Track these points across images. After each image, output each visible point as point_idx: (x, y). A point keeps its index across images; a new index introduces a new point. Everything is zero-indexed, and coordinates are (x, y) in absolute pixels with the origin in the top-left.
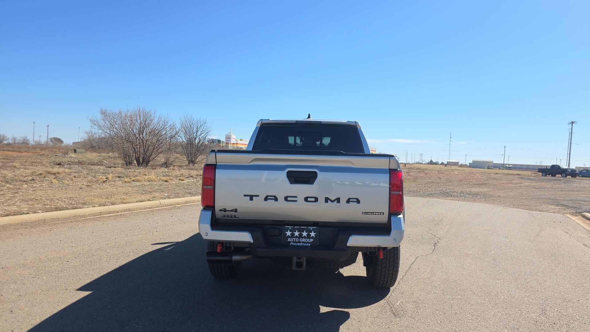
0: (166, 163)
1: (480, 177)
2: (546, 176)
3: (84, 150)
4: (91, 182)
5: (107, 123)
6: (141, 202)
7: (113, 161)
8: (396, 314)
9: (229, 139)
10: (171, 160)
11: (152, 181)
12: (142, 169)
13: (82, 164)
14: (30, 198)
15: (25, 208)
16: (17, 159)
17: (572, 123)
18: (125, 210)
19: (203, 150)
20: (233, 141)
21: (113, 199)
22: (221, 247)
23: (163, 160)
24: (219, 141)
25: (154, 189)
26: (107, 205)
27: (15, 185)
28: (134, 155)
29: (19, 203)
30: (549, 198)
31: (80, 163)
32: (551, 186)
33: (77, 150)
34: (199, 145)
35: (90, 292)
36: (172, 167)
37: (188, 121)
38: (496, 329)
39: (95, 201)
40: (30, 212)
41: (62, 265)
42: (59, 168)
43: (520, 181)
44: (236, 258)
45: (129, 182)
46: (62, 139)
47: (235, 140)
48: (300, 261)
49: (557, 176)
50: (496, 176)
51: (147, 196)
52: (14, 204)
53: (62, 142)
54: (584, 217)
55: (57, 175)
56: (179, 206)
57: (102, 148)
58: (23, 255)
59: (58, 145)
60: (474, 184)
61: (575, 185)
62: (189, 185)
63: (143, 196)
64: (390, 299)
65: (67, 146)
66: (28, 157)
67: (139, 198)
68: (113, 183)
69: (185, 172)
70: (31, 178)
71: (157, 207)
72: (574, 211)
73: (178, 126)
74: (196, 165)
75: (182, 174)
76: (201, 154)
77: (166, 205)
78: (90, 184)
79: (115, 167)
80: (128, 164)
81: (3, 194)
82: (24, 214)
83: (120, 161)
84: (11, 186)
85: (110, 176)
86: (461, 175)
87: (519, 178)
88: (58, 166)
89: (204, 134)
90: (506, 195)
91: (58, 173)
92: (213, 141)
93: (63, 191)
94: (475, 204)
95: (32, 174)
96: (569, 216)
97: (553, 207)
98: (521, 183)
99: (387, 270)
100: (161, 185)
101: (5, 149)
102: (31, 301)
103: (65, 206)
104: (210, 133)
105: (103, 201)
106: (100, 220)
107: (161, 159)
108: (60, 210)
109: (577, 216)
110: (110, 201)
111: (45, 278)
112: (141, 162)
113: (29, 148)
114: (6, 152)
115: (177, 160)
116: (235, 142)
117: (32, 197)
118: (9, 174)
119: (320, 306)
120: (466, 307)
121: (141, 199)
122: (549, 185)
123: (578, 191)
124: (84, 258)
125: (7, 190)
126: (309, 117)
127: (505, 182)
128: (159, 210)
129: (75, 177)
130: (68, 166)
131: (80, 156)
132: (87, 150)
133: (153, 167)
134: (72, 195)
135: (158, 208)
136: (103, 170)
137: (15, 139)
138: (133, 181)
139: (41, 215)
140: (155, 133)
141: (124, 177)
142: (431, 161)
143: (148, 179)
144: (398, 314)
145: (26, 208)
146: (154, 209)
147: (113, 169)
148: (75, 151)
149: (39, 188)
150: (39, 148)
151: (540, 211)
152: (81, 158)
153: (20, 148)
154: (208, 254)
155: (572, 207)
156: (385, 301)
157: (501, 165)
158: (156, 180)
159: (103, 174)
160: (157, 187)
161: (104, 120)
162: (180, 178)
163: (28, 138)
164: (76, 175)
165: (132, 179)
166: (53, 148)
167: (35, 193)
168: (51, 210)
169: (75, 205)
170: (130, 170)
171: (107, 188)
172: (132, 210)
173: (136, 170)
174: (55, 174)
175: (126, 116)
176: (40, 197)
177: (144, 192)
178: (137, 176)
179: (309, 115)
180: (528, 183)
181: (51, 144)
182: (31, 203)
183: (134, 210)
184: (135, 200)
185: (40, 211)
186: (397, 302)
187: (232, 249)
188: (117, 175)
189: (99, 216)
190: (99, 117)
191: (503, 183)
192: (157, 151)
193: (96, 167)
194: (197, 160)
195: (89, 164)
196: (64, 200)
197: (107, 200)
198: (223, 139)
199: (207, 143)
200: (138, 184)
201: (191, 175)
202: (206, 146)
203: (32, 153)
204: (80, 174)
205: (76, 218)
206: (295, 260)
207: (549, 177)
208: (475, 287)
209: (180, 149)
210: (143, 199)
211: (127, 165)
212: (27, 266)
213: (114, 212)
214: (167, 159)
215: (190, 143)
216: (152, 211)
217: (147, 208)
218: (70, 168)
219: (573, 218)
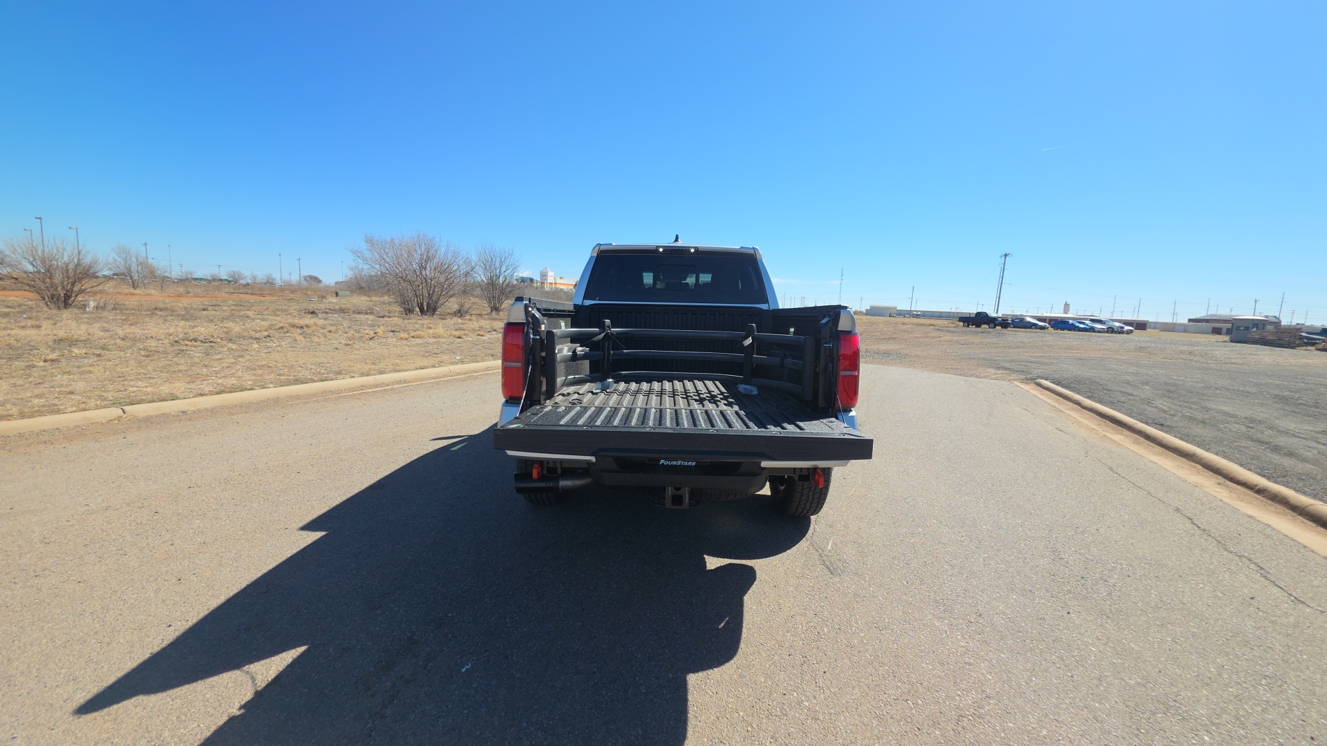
0: (460, 310)
1: (886, 329)
2: (968, 326)
3: (348, 293)
4: (353, 339)
5: (376, 254)
6: (423, 369)
7: (387, 308)
8: (832, 568)
9: (545, 278)
10: (467, 306)
11: (439, 337)
12: (426, 319)
13: (344, 313)
14: (259, 364)
15: (249, 380)
16: (254, 306)
17: (1006, 255)
18: (399, 382)
19: (510, 292)
20: (550, 280)
21: (381, 366)
22: (539, 469)
23: (456, 307)
24: (532, 280)
25: (441, 349)
26: (372, 375)
27: (241, 345)
28: (416, 300)
29: (241, 373)
30: (984, 359)
31: (342, 311)
32: (980, 341)
33: (340, 293)
34: (505, 284)
35: (324, 533)
36: (468, 317)
37: (487, 252)
38: (998, 593)
39: (354, 369)
40: (256, 387)
41: (288, 480)
42: (311, 318)
43: (938, 334)
44: (565, 483)
45: (406, 339)
46: (321, 278)
47: (553, 278)
48: (679, 493)
49: (983, 326)
50: (904, 327)
51: (431, 361)
52: (233, 375)
53: (320, 281)
54: (1040, 385)
55: (306, 329)
56: (477, 374)
57: (375, 290)
58: (231, 461)
59: (315, 285)
60: (879, 339)
61: (1010, 339)
62: (491, 343)
63: (425, 360)
64: (815, 538)
65: (328, 287)
66: (271, 303)
67: (419, 363)
68: (384, 340)
69: (485, 323)
70: (266, 333)
71: (446, 376)
72: (1023, 377)
73: (474, 258)
74: (501, 313)
75: (482, 327)
76: (507, 298)
77: (458, 374)
78: (350, 342)
79: (389, 317)
80: (409, 311)
81: (220, 359)
82: (246, 389)
83: (397, 309)
84: (234, 347)
85: (380, 331)
86: (860, 326)
87: (936, 329)
88: (309, 316)
89: (511, 269)
90: (925, 354)
91: (307, 326)
92: (523, 280)
93: (311, 353)
94: (891, 368)
95: (270, 328)
96: (1018, 383)
97: (993, 371)
98: (940, 337)
99: (811, 493)
100: (451, 343)
101: (241, 291)
102: (220, 555)
103: (309, 377)
104: (519, 268)
105: (366, 367)
106: (361, 397)
107: (453, 304)
108: (302, 383)
109: (1028, 384)
110: (376, 367)
111: (255, 505)
112: (425, 309)
113: (274, 290)
114: (241, 295)
115: (474, 306)
116: (553, 281)
117: (264, 363)
118: (236, 328)
119: (705, 556)
120: (936, 549)
121: (421, 364)
122: (977, 339)
123: (1017, 347)
124: (326, 465)
125: (227, 353)
126: (676, 240)
127: (918, 335)
128: (448, 381)
129: (330, 332)
130: (324, 315)
131: (343, 301)
132: (353, 292)
133: (443, 317)
134: (322, 360)
135: (446, 379)
136: (372, 321)
137: (255, 278)
138: (413, 337)
139: (272, 392)
140: (443, 269)
141: (399, 332)
143: (433, 334)
144: (834, 569)
145: (251, 380)
146: (442, 379)
147: (386, 319)
148: (337, 294)
149: (276, 349)
150: (289, 291)
151: (978, 378)
152: (344, 304)
153: (261, 289)
154: (518, 477)
155: (1018, 371)
156: (808, 543)
157: (906, 312)
158: (445, 335)
159: (371, 326)
160: (445, 346)
161: (370, 250)
162: (479, 332)
163: (274, 276)
164: (333, 328)
165: (412, 335)
166: (307, 289)
167: (269, 356)
168: (288, 383)
169: (325, 376)
170: (410, 321)
171: (375, 348)
172: (409, 382)
173: (418, 321)
174: (302, 327)
175: (400, 245)
176: (274, 363)
177: (426, 354)
178: (418, 330)
179: (677, 236)
180: (948, 337)
181: (305, 283)
182: (259, 372)
183: (412, 382)
184: (413, 366)
185: (271, 385)
186: (828, 543)
187: (559, 471)
188: (390, 328)
189: (360, 392)
190: (364, 246)
191: (917, 337)
192: (447, 293)
193: (362, 316)
194: (503, 307)
195: (354, 312)
196: (310, 366)
197: (372, 366)
198: (537, 278)
199: (515, 282)
200: (419, 341)
201: (495, 328)
202: (513, 286)
203: (279, 296)
204: (338, 327)
205: (325, 396)
206: (670, 491)
207: (973, 328)
208: (937, 510)
209: (478, 292)
210: (426, 364)
211: (406, 314)
212: (232, 482)
213: (382, 385)
214: (462, 306)
215: (492, 284)
216: (438, 383)
217: (431, 378)
218: (326, 319)
219: (1026, 387)
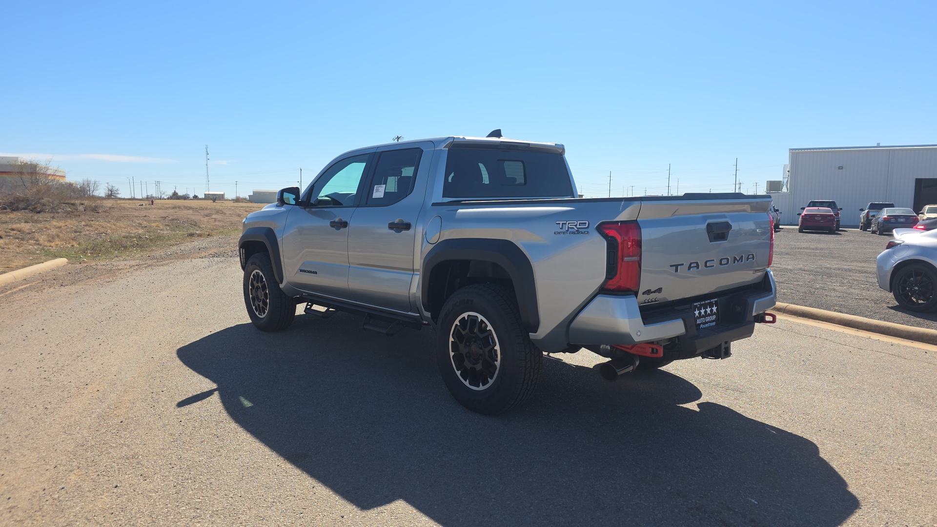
48: (727, 345)
142: (175, 194)
206: (723, 346)
